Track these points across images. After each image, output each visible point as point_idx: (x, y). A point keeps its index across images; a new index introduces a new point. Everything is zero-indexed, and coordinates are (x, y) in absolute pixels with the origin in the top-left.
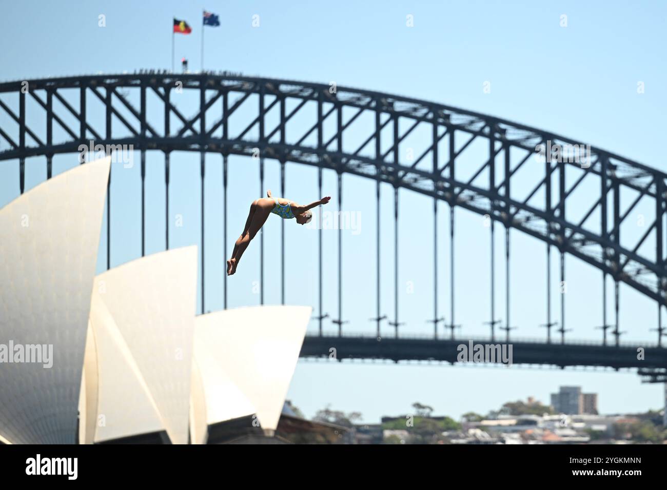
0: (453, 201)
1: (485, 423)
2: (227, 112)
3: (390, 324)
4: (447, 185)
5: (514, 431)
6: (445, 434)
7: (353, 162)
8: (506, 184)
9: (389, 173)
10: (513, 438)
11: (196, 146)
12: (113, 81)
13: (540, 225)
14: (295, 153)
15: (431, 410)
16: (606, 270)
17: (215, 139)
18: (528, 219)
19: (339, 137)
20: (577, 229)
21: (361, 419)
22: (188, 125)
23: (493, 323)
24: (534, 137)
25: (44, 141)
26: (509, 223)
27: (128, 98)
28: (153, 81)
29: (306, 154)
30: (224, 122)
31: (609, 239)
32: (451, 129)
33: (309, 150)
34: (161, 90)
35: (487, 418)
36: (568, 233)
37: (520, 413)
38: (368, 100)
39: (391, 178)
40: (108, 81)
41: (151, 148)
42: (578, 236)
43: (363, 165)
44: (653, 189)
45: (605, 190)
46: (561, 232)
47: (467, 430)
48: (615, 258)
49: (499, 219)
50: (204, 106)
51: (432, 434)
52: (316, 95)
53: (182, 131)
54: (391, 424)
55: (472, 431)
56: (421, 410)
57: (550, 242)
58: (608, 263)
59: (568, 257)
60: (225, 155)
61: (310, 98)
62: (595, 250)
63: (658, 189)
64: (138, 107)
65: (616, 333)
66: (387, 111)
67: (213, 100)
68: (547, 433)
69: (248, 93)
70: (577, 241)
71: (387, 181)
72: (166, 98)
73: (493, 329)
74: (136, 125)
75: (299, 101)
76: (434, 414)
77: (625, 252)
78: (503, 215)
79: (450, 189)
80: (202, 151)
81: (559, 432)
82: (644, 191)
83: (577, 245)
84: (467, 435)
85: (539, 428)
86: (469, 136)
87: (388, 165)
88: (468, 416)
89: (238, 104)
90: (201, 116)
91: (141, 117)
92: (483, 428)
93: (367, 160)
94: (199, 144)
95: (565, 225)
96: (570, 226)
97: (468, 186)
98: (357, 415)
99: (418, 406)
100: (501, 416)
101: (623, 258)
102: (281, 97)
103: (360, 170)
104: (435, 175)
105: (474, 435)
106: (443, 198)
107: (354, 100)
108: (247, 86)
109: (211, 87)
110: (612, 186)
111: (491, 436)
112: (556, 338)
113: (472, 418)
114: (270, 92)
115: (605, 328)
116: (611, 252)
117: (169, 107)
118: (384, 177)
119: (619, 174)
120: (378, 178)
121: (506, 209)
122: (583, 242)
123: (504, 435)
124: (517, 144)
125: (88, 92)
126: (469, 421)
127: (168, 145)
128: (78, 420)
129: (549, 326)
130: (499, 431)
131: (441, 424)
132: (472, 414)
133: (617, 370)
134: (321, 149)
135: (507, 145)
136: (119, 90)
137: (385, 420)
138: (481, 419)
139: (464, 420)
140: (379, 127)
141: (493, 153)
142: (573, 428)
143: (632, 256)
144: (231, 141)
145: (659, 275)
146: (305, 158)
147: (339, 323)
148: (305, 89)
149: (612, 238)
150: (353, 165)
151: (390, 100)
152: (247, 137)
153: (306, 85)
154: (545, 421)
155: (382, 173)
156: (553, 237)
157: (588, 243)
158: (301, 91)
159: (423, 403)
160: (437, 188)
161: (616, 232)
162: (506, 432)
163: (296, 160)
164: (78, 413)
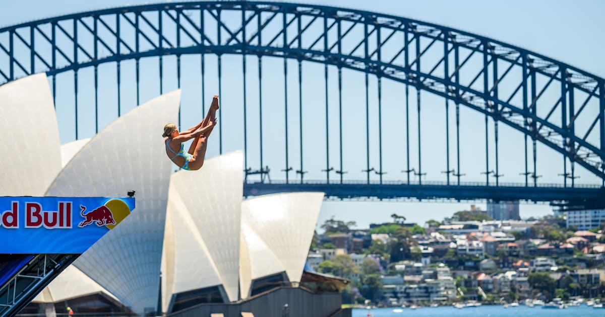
0: (420, 86)
1: (442, 227)
2: (261, 27)
3: (376, 173)
4: (415, 75)
5: (462, 233)
6: (414, 237)
7: (349, 61)
8: (456, 74)
9: (374, 68)
10: (461, 239)
11: (239, 51)
12: (181, 6)
13: (480, 102)
14: (308, 55)
15: (405, 219)
16: (527, 132)
17: (253, 46)
18: (472, 98)
19: (339, 43)
20: (506, 104)
21: (356, 226)
22: (234, 36)
23: (448, 172)
24: (475, 41)
25: (134, 49)
26: (459, 100)
27: (192, 18)
28: (209, 6)
29: (316, 55)
30: (259, 34)
31: (528, 112)
32: (417, 36)
33: (318, 53)
34: (215, 12)
35: (443, 224)
36: (500, 107)
37: (467, 220)
38: (359, 16)
39: (375, 71)
40: (178, 6)
41: (208, 53)
42: (506, 109)
43: (356, 62)
44: (559, 76)
45: (525, 77)
46: (495, 107)
47: (430, 234)
48: (533, 125)
49: (452, 98)
50: (245, 23)
51: (404, 237)
52: (323, 14)
53: (229, 41)
54: (377, 230)
55: (433, 234)
56: (398, 220)
57: (487, 113)
58: (528, 128)
59: (500, 123)
60: (260, 56)
61: (319, 15)
62: (519, 119)
63: (562, 75)
64: (198, 25)
65: (535, 177)
66: (372, 24)
67: (251, 18)
68: (486, 234)
69: (276, 12)
70: (506, 113)
71: (373, 73)
72: (218, 18)
73: (448, 176)
74: (198, 37)
75: (312, 18)
76: (406, 222)
77: (540, 120)
78: (454, 95)
79: (417, 79)
80: (244, 53)
81: (494, 234)
82: (553, 77)
83: (506, 116)
84: (430, 237)
85: (480, 231)
86: (430, 40)
87: (373, 62)
88: (430, 222)
89: (268, 21)
90: (243, 29)
91: (201, 31)
92: (441, 231)
93: (358, 59)
94: (241, 49)
95: (497, 102)
96: (501, 103)
97: (428, 76)
98: (353, 223)
99: (395, 216)
100: (453, 222)
101: (538, 124)
102: (299, 15)
103: (354, 66)
104: (407, 69)
105: (435, 237)
106: (412, 84)
107: (349, 17)
108: (275, 8)
109: (249, 9)
110: (530, 74)
111: (447, 238)
112: (492, 181)
113: (433, 224)
114: (291, 12)
115: (527, 174)
116: (530, 120)
117: (220, 24)
118: (371, 70)
119: (535, 65)
120: (367, 71)
121: (456, 92)
122: (511, 114)
123: (455, 237)
124: (463, 45)
125: (163, 13)
126: (430, 226)
127: (219, 50)
128: (161, 278)
129: (488, 173)
130: (452, 233)
131: (411, 229)
132: (433, 221)
133: (535, 203)
134: (326, 52)
135: (456, 46)
136: (185, 12)
137: (373, 226)
138: (440, 225)
139: (427, 226)
140: (367, 35)
141: (447, 52)
142: (503, 232)
143: (545, 123)
144: (264, 47)
145: (564, 136)
146: (315, 58)
147: (341, 173)
148: (315, 10)
149: (531, 110)
150: (349, 62)
151: (374, 16)
152: (274, 45)
153: (315, 7)
154: (484, 225)
155: (370, 67)
156: (489, 110)
157: (514, 114)
158: (312, 11)
159: (399, 214)
160: (408, 78)
161: (534, 106)
162: (456, 234)
163: (310, 59)
164: (161, 273)
